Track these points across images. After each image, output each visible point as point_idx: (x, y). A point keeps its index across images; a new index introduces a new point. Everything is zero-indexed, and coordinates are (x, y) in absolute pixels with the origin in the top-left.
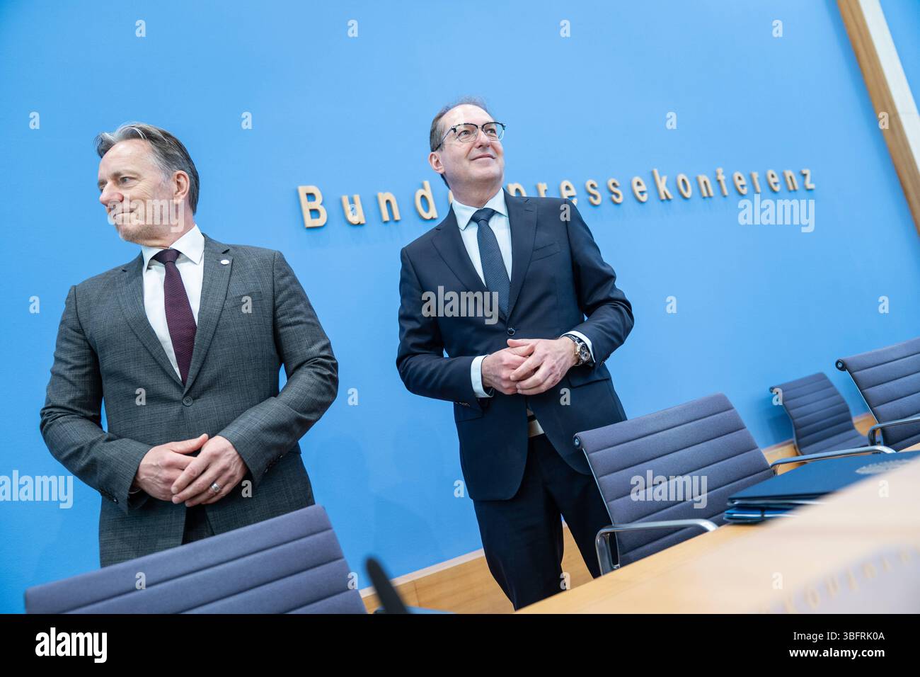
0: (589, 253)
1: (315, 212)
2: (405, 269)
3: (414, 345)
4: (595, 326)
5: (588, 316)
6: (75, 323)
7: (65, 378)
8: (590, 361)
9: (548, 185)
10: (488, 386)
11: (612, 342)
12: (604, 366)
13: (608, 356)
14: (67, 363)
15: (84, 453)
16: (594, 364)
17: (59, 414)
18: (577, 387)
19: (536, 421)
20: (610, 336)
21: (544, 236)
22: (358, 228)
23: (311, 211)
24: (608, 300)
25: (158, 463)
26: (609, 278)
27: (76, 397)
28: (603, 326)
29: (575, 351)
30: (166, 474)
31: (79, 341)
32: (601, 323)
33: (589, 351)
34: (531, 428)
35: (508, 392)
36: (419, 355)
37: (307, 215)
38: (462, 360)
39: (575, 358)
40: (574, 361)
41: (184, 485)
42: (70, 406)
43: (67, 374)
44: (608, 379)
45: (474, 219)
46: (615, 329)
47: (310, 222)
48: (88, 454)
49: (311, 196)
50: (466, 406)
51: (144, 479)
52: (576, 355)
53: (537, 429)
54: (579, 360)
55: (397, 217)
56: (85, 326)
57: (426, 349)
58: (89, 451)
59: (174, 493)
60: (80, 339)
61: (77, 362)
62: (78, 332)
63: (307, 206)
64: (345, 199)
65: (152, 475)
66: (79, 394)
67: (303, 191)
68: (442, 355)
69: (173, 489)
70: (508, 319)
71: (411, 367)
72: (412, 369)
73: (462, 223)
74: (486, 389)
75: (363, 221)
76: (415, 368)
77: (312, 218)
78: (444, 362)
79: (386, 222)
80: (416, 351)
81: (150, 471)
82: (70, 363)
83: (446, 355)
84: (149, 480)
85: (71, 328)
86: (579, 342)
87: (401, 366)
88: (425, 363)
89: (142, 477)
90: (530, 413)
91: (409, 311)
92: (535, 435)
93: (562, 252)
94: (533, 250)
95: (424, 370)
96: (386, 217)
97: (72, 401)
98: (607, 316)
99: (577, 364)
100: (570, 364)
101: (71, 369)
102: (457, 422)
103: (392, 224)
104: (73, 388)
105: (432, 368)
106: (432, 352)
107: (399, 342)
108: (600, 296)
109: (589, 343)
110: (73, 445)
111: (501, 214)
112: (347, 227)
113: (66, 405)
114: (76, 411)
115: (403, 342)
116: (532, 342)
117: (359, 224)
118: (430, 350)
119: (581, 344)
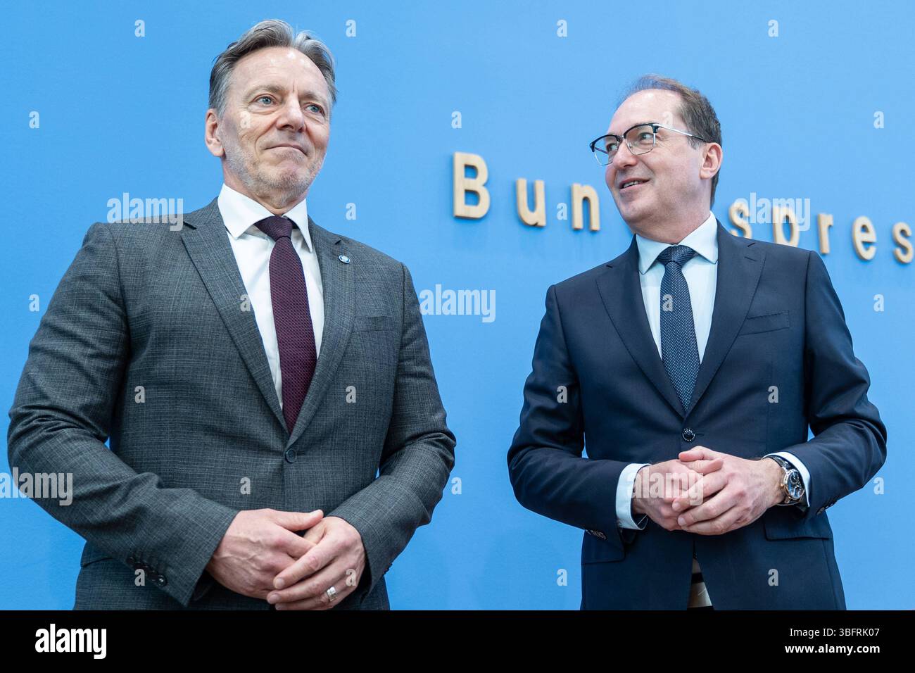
0: (834, 338)
1: (472, 195)
2: (548, 318)
3: (540, 432)
4: (820, 450)
5: (816, 433)
6: (116, 288)
7: (79, 367)
8: (801, 503)
9: (835, 220)
10: (639, 511)
11: (842, 480)
12: (824, 518)
13: (834, 502)
14: (86, 344)
15: (117, 497)
16: (808, 509)
17: (63, 424)
18: (774, 540)
19: (703, 584)
20: (840, 470)
21: (766, 301)
22: (533, 232)
23: (468, 192)
24: (851, 417)
25: (260, 538)
26: (856, 382)
27: (94, 403)
28: (834, 454)
29: (781, 481)
30: (268, 558)
31: (115, 317)
32: (830, 449)
33: (803, 486)
34: (694, 594)
35: (668, 525)
36: (546, 448)
37: (460, 197)
38: (607, 465)
39: (779, 492)
40: (777, 496)
41: (297, 579)
42: (82, 415)
43: (85, 363)
44: (827, 539)
45: (662, 259)
46: (853, 461)
47: (461, 208)
48: (125, 499)
49: (471, 170)
50: (600, 539)
51: (225, 558)
52: (781, 488)
53: (702, 597)
54: (786, 495)
55: (595, 225)
56: (130, 296)
57: (557, 442)
58: (126, 495)
59: (276, 587)
60: (118, 313)
61: (105, 349)
62: (115, 301)
63: (462, 183)
64: (522, 185)
65: (244, 555)
66: (96, 399)
67: (461, 159)
68: (579, 455)
69: (278, 581)
70: (687, 415)
71: (530, 463)
72: (531, 466)
73: (646, 262)
74: (636, 515)
75: (542, 223)
76: (536, 465)
77: (467, 203)
78: (579, 463)
79: (577, 230)
80: (540, 440)
81: (240, 548)
82: (93, 347)
83: (585, 455)
84: (235, 561)
85: (106, 293)
86: (788, 469)
87: (515, 459)
88: (554, 461)
89: (225, 554)
90: (696, 568)
91: (541, 380)
92: (696, 606)
93: (790, 327)
94: (746, 318)
95: (547, 472)
96: (578, 223)
97: (85, 408)
98: (844, 440)
99: (782, 502)
100: (772, 499)
101: (92, 356)
102: (584, 564)
103: (586, 235)
104: (91, 387)
105: (560, 470)
106: (564, 448)
107: (518, 425)
108: (838, 407)
109: (806, 476)
110: (97, 479)
111: (705, 259)
112: (517, 228)
113: (76, 411)
114: (87, 424)
115: (524, 424)
116: (718, 456)
117: (535, 226)
118: (564, 443)
119: (792, 471)
